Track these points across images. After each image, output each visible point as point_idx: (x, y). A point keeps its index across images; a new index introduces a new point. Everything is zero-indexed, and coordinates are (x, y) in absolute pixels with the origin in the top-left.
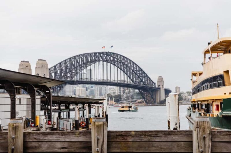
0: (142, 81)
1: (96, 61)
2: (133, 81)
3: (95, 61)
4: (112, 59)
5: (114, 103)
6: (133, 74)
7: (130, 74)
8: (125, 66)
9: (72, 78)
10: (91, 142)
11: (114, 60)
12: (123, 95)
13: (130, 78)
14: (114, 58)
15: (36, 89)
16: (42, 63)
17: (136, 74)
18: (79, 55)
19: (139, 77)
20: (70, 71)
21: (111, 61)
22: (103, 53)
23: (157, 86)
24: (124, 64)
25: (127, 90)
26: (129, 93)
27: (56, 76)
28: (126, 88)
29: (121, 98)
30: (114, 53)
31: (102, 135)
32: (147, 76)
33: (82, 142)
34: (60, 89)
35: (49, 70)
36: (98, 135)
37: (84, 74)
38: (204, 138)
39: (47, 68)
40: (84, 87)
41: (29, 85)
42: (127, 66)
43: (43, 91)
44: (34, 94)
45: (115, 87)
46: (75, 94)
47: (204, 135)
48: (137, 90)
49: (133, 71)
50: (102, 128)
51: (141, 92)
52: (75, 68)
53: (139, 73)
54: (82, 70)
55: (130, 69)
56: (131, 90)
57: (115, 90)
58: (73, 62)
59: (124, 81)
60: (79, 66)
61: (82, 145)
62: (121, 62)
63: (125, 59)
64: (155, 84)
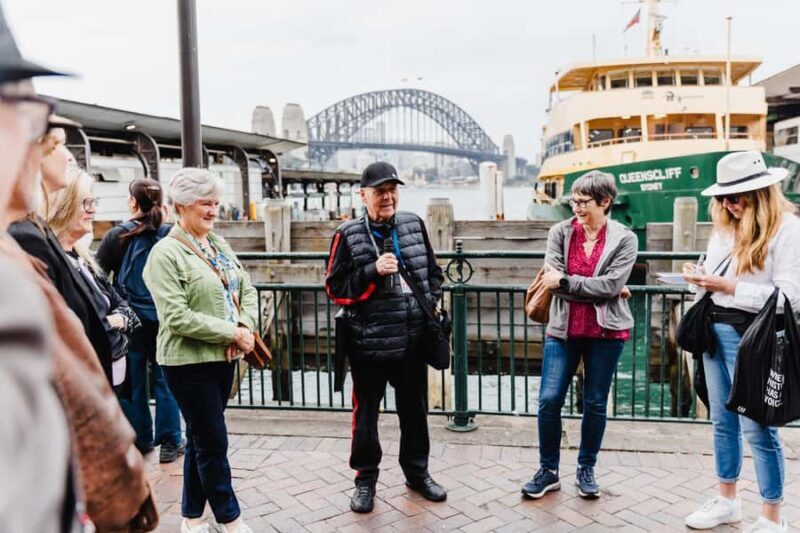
0: (474, 143)
1: (392, 106)
2: (458, 143)
3: (390, 106)
4: (420, 101)
5: (424, 182)
6: (458, 130)
7: (453, 129)
8: (444, 115)
9: (348, 137)
10: (264, 239)
11: (424, 104)
12: (442, 170)
13: (453, 136)
14: (424, 100)
15: (248, 156)
16: (293, 112)
17: (464, 130)
18: (361, 96)
19: (469, 136)
20: (345, 124)
21: (418, 106)
22: (404, 91)
23: (501, 153)
24: (442, 111)
25: (447, 159)
26: (451, 165)
27: (319, 134)
28: (446, 156)
29: (436, 174)
30: (424, 92)
31: (281, 226)
32: (484, 134)
33: (251, 238)
34: (328, 158)
35: (307, 123)
36: (273, 228)
37: (370, 130)
38: (440, 232)
39: (303, 120)
40: (371, 154)
41: (238, 149)
42: (448, 115)
43: (265, 160)
44: (246, 165)
45: (426, 154)
46: (355, 167)
47: (439, 228)
48: (466, 160)
49: (459, 125)
50: (280, 215)
51: (472, 164)
52: (353, 118)
53: (471, 130)
54: (365, 122)
55: (453, 120)
56: (456, 159)
57: (427, 160)
58: (351, 109)
59: (443, 143)
60: (361, 114)
61: (253, 244)
62: (437, 108)
63: (445, 103)
64: (498, 148)
